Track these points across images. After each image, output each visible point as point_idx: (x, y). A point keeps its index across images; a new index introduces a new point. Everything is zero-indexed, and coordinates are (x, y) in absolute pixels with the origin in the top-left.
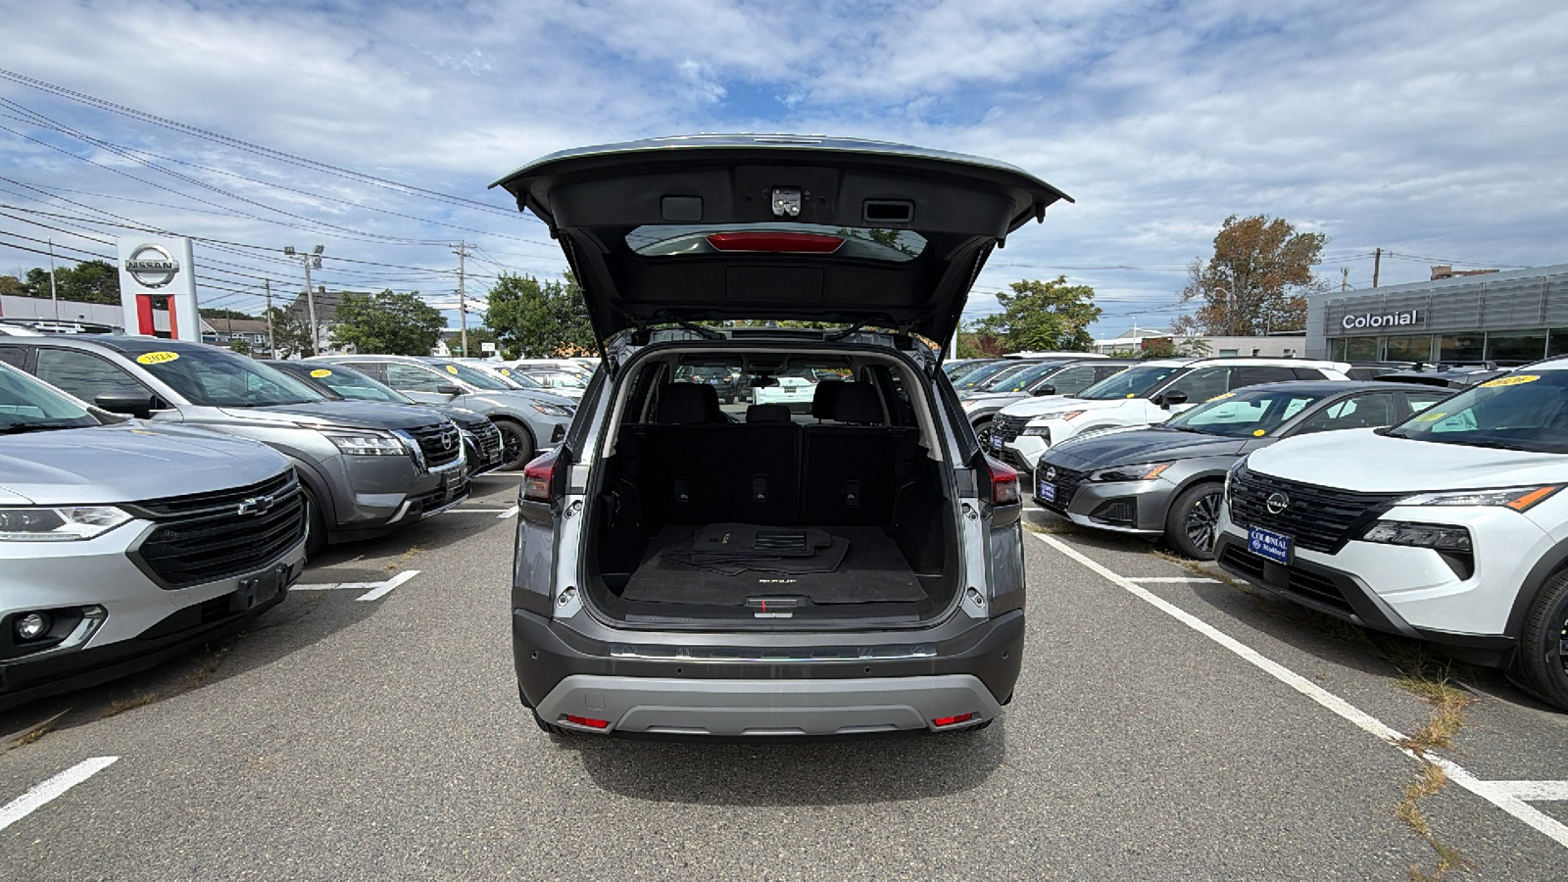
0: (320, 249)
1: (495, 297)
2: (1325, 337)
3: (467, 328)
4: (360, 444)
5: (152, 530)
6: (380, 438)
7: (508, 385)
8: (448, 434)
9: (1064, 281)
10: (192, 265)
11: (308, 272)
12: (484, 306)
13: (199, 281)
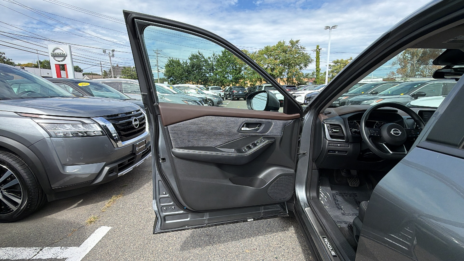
1: (167, 66)
3: (160, 77)
11: (110, 58)
12: (163, 70)
13: (73, 60)
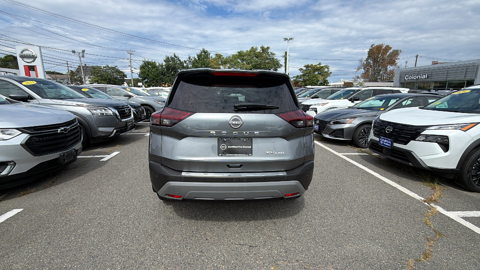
0: (84, 51)
1: (142, 68)
2: (399, 83)
3: (133, 78)
4: (99, 112)
5: (29, 137)
6: (105, 110)
7: (146, 95)
8: (127, 109)
9: (320, 64)
10: (42, 56)
11: (80, 59)
12: (138, 71)
13: (44, 61)
